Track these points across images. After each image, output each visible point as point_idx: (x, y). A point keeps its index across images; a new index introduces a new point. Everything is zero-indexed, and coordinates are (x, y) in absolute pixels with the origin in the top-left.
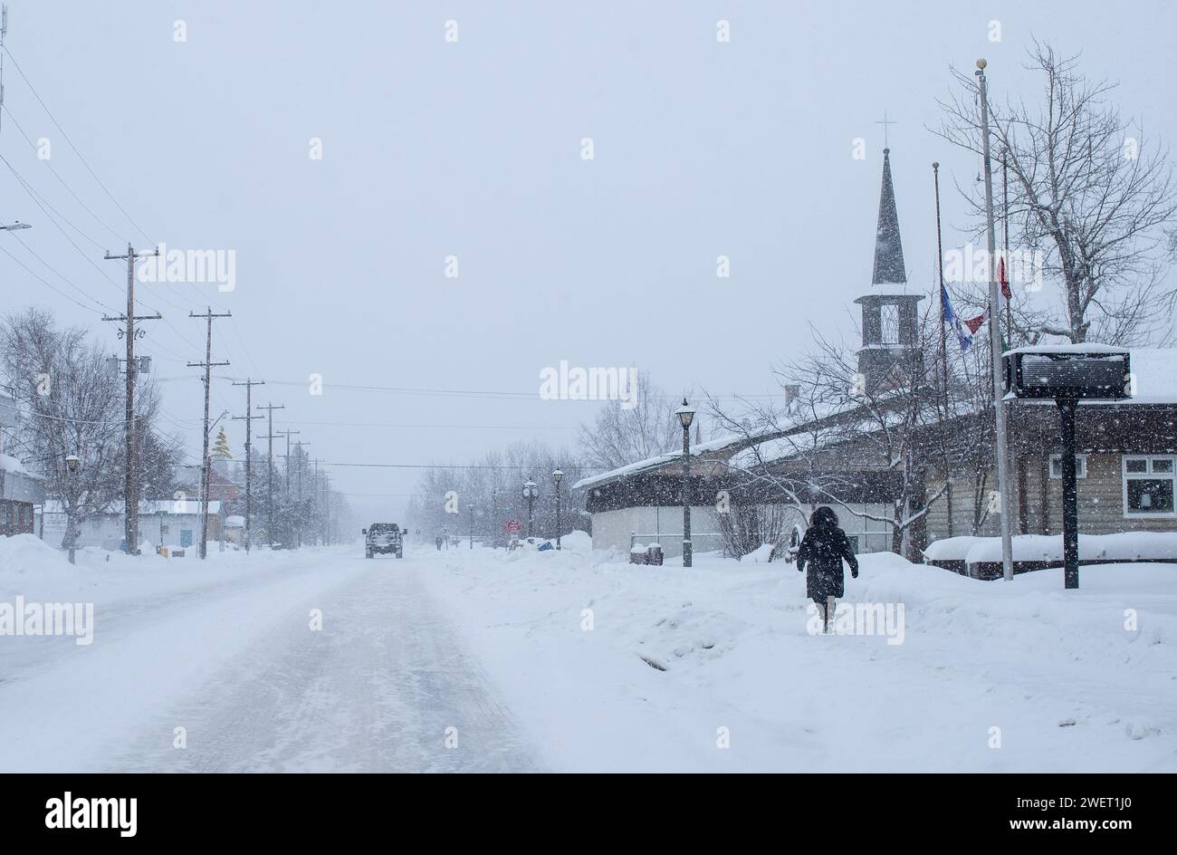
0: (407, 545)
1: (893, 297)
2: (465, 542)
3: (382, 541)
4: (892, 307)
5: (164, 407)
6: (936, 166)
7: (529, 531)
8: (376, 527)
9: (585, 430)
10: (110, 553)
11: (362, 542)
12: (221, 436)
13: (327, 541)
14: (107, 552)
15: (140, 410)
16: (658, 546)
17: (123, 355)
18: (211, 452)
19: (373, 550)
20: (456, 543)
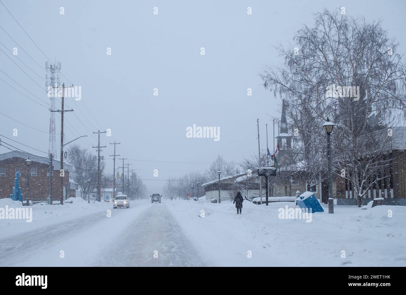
0: (162, 199)
1: (284, 137)
2: (178, 198)
3: (155, 199)
4: (285, 139)
5: (106, 168)
6: (267, 125)
7: (193, 196)
8: (154, 195)
9: (207, 171)
10: (95, 201)
11: (150, 199)
12: (118, 173)
13: (142, 198)
14: (94, 201)
15: (101, 168)
16: (216, 199)
17: (97, 156)
18: (115, 177)
19: (153, 201)
20: (176, 199)
